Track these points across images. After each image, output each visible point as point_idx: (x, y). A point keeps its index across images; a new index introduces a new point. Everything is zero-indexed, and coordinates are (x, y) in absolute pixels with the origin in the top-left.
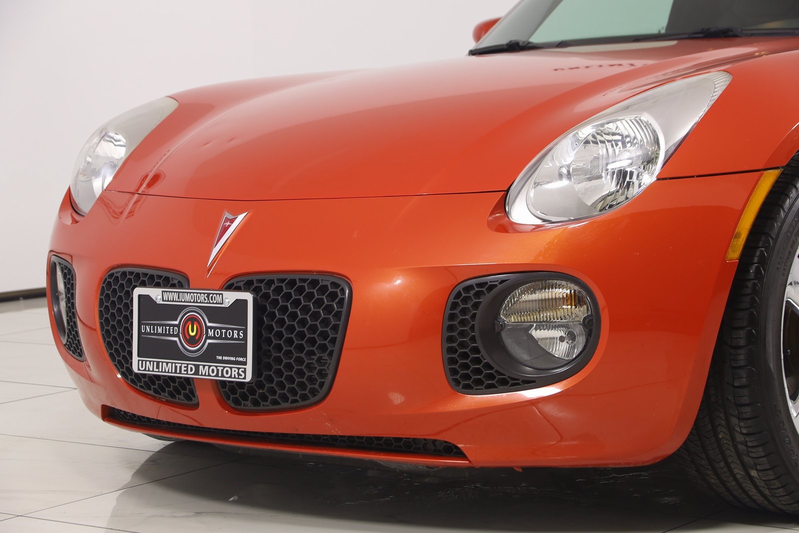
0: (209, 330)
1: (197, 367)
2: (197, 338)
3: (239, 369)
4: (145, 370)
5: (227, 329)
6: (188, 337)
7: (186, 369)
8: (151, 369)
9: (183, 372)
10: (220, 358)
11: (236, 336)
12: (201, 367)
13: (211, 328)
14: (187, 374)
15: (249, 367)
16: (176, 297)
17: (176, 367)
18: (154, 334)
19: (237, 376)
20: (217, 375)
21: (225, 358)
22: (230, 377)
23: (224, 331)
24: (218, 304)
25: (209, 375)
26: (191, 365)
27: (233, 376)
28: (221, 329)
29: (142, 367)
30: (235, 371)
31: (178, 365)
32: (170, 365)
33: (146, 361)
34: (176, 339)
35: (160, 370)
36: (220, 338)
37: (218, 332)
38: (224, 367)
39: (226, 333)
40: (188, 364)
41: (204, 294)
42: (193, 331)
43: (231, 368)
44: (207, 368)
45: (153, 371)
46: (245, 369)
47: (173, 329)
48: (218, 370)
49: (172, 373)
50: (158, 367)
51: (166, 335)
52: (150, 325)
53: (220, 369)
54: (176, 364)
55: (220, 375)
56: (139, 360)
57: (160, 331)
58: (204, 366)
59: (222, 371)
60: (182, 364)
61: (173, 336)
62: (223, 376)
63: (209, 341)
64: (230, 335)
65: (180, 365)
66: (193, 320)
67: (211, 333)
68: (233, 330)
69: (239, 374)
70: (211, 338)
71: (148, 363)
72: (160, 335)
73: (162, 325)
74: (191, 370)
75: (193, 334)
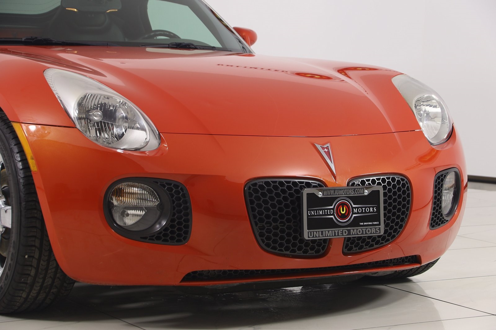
0: (354, 209)
2: (346, 214)
3: (376, 228)
4: (313, 237)
5: (366, 207)
6: (340, 215)
7: (341, 233)
8: (317, 236)
9: (340, 235)
10: (362, 224)
11: (371, 210)
12: (352, 231)
13: (355, 208)
14: (343, 235)
15: (382, 226)
16: (332, 193)
17: (335, 233)
18: (317, 215)
19: (375, 233)
20: (362, 234)
21: (366, 223)
24: (361, 194)
25: (357, 234)
26: (345, 230)
27: (372, 233)
28: (361, 208)
29: (311, 235)
30: (373, 230)
31: (336, 232)
32: (330, 232)
33: (313, 232)
34: (332, 217)
35: (324, 236)
36: (362, 213)
37: (360, 209)
38: (366, 229)
39: (365, 210)
40: (343, 230)
41: (352, 189)
42: (343, 211)
43: (371, 229)
44: (355, 230)
45: (319, 237)
46: (380, 228)
47: (330, 211)
48: (363, 231)
49: (332, 236)
50: (322, 234)
51: (325, 215)
52: (314, 210)
53: (364, 230)
54: (335, 231)
55: (364, 233)
56: (308, 232)
57: (321, 213)
58: (353, 230)
59: (366, 231)
60: (339, 230)
61: (330, 215)
62: (366, 233)
63: (354, 215)
64: (368, 210)
65: (338, 231)
66: (343, 204)
67: (355, 211)
68: (369, 207)
69: (376, 231)
70: (355, 213)
71: (315, 233)
72: (321, 215)
73: (322, 210)
74: (345, 232)
75: (344, 212)
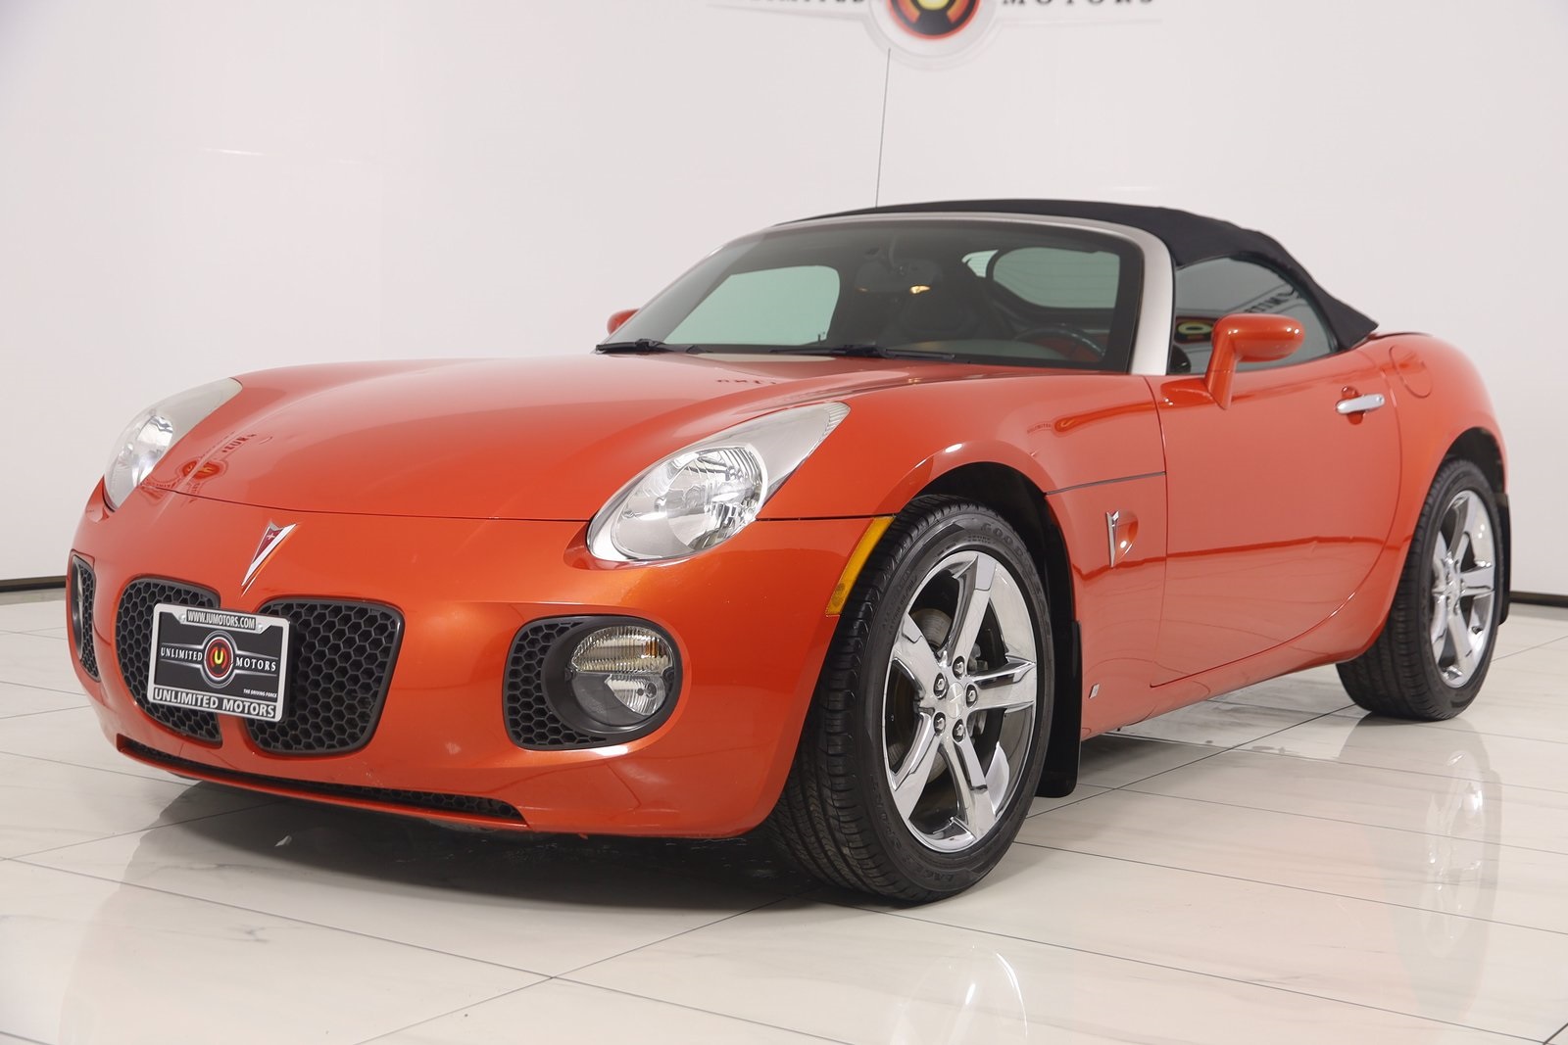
0: (238, 659)
1: (221, 701)
2: (223, 667)
3: (268, 706)
4: (161, 700)
5: (258, 659)
6: (213, 665)
7: (208, 702)
8: (168, 699)
9: (204, 705)
10: (247, 691)
11: (267, 668)
12: (225, 701)
13: (240, 656)
14: (209, 708)
15: (280, 705)
16: (202, 619)
17: (197, 699)
18: (174, 659)
19: (265, 714)
20: (243, 712)
21: (254, 692)
22: (258, 714)
23: (254, 661)
24: (250, 629)
25: (234, 711)
26: (214, 697)
27: (260, 713)
28: (251, 658)
29: (158, 696)
30: (263, 708)
31: (200, 697)
32: (190, 695)
33: (163, 690)
34: (199, 666)
35: (178, 701)
36: (249, 669)
37: (247, 662)
38: (252, 703)
39: (256, 664)
40: (210, 697)
42: (219, 658)
43: (259, 705)
44: (232, 702)
45: (170, 701)
46: (275, 707)
47: (197, 655)
48: (244, 706)
49: (192, 705)
50: (176, 698)
51: (187, 661)
52: (172, 647)
53: (247, 704)
54: (198, 696)
55: (246, 711)
56: (155, 688)
57: (182, 655)
58: (229, 700)
59: (249, 707)
61: (196, 662)
62: (249, 713)
63: (237, 671)
64: (260, 665)
65: (203, 696)
66: (220, 645)
67: (239, 663)
68: (264, 660)
69: (267, 712)
70: (239, 668)
71: (165, 692)
72: (181, 660)
73: (186, 649)
74: (214, 704)
75: (219, 662)
